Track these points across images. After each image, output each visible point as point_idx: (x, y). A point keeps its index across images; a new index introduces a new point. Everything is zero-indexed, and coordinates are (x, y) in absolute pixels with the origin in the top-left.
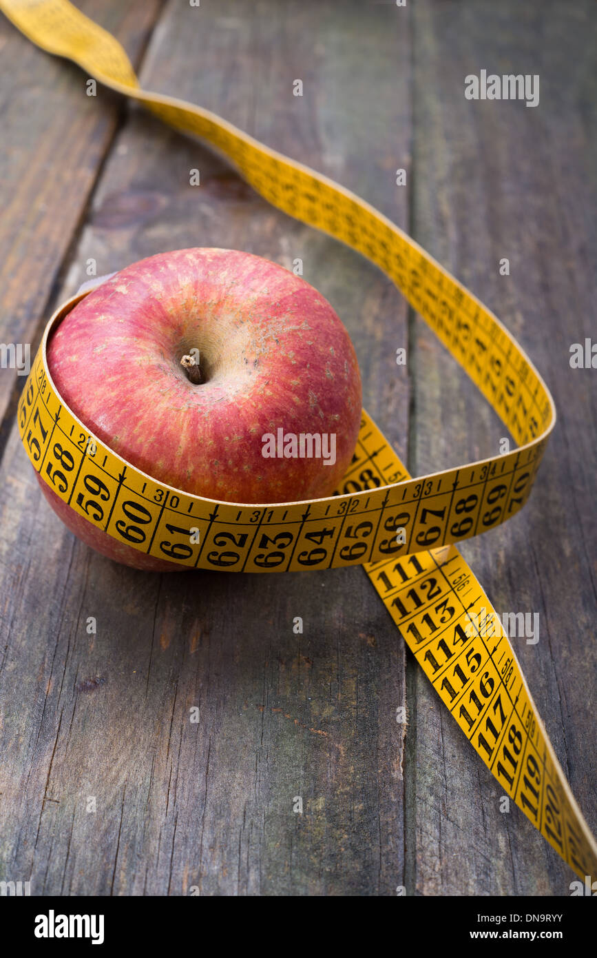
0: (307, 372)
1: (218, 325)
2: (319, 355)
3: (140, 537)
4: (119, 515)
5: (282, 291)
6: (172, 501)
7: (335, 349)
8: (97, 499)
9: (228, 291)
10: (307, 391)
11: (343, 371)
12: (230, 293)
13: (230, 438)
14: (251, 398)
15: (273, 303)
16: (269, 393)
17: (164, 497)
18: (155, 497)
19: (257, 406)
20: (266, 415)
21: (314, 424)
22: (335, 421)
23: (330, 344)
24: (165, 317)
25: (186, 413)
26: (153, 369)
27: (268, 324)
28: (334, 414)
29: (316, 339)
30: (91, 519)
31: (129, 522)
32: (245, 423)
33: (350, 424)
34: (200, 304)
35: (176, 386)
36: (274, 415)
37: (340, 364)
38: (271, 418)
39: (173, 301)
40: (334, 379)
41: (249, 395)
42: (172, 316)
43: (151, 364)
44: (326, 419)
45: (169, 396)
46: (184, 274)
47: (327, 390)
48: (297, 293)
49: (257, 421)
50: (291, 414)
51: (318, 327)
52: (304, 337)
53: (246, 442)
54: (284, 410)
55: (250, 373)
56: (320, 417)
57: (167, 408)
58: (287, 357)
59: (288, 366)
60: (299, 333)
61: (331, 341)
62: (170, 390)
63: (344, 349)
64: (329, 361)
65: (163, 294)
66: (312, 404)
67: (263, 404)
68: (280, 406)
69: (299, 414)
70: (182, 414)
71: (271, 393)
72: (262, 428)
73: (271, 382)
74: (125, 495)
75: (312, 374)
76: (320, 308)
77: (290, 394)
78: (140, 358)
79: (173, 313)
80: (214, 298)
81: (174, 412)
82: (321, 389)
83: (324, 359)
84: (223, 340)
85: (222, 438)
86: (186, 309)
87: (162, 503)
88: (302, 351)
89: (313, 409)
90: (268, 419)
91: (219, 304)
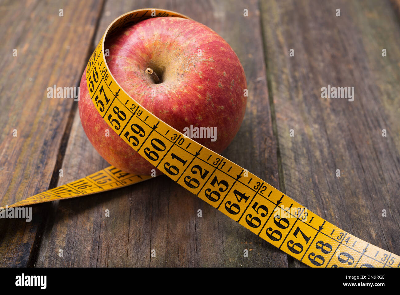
0: (207, 83)
1: (169, 55)
2: (216, 75)
3: (155, 157)
4: (148, 144)
5: (203, 41)
6: (180, 141)
7: (227, 73)
8: (137, 136)
9: (176, 38)
10: (206, 92)
11: (230, 85)
12: (177, 40)
13: (162, 111)
14: (176, 93)
15: (196, 47)
16: (185, 91)
17: (177, 138)
18: (172, 138)
19: (179, 97)
20: (182, 102)
21: (208, 110)
22: (221, 109)
23: (225, 70)
24: (143, 48)
25: (143, 96)
26: (132, 73)
27: (192, 56)
28: (221, 105)
29: (216, 67)
30: (131, 144)
31: (152, 149)
32: (171, 105)
33: (231, 112)
34: (161, 44)
35: (141, 83)
36: (186, 102)
37: (228, 81)
38: (185, 104)
39: (149, 41)
40: (223, 88)
41: (176, 91)
42: (147, 48)
43: (131, 70)
44: (215, 108)
45: (136, 87)
46: (157, 28)
47: (217, 93)
48: (211, 43)
49: (177, 105)
50: (195, 103)
51: (218, 61)
52: (209, 65)
53: (170, 114)
54: (192, 100)
55: (179, 80)
56: (212, 106)
57: (134, 93)
58: (198, 74)
59: (198, 78)
60: (206, 63)
61: (225, 68)
62: (137, 84)
63: (233, 74)
64: (222, 78)
65: (145, 37)
66: (208, 99)
67: (182, 97)
68: (191, 98)
69: (200, 103)
70: (140, 97)
71: (186, 91)
72: (179, 108)
73: (187, 86)
74: (155, 135)
75: (210, 84)
76: (223, 52)
77: (196, 93)
78: (126, 67)
79: (148, 47)
80: (168, 41)
81: (137, 95)
82: (214, 92)
83: (218, 77)
84: (170, 63)
85: (158, 111)
86: (154, 46)
87: (174, 141)
88: (207, 72)
89: (208, 101)
90: (183, 104)
91: (171, 45)
